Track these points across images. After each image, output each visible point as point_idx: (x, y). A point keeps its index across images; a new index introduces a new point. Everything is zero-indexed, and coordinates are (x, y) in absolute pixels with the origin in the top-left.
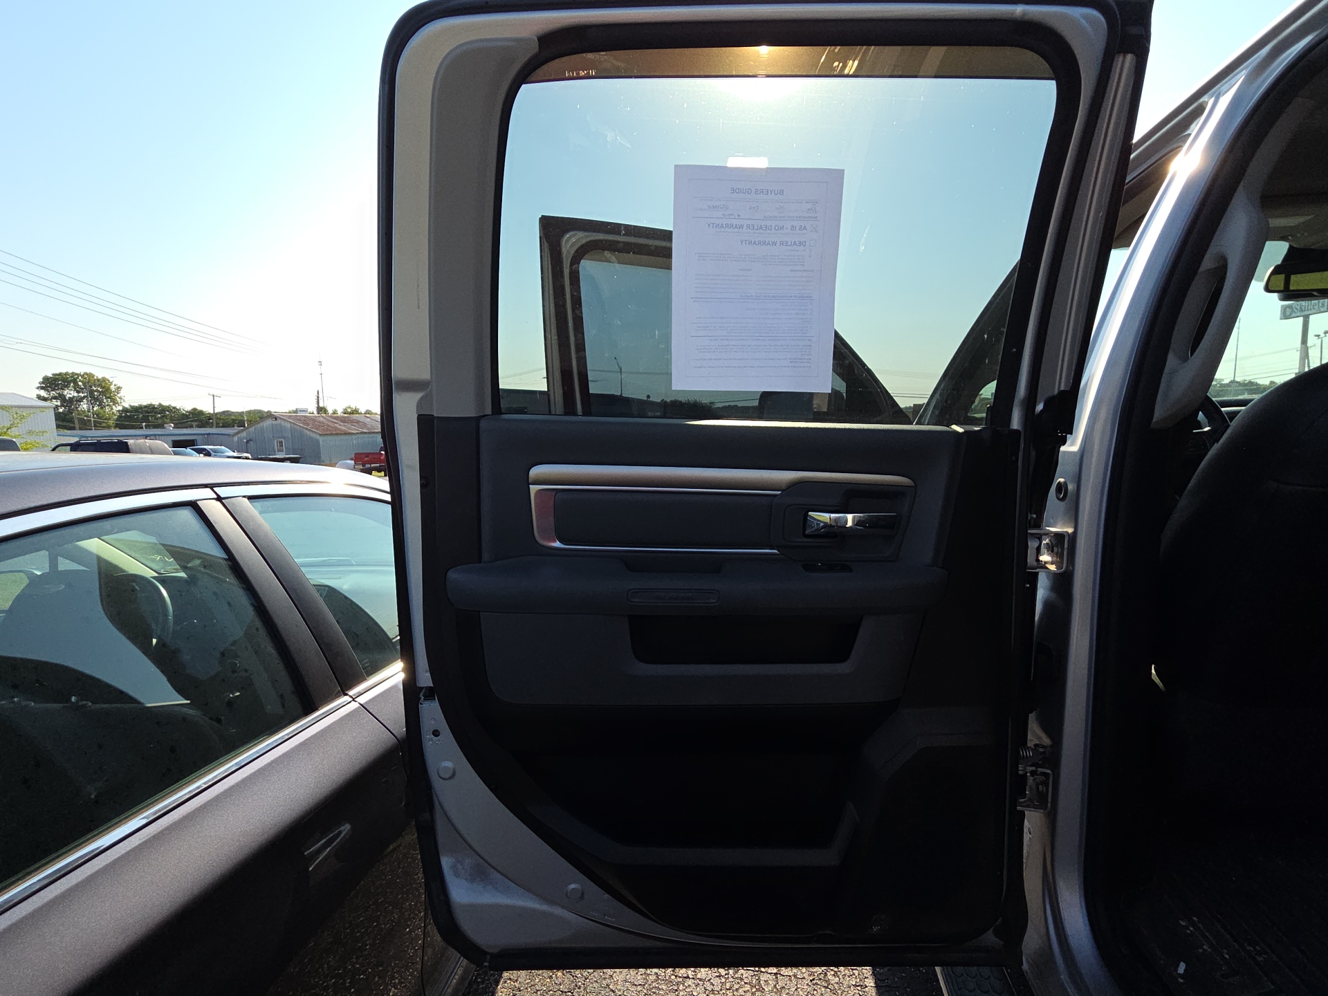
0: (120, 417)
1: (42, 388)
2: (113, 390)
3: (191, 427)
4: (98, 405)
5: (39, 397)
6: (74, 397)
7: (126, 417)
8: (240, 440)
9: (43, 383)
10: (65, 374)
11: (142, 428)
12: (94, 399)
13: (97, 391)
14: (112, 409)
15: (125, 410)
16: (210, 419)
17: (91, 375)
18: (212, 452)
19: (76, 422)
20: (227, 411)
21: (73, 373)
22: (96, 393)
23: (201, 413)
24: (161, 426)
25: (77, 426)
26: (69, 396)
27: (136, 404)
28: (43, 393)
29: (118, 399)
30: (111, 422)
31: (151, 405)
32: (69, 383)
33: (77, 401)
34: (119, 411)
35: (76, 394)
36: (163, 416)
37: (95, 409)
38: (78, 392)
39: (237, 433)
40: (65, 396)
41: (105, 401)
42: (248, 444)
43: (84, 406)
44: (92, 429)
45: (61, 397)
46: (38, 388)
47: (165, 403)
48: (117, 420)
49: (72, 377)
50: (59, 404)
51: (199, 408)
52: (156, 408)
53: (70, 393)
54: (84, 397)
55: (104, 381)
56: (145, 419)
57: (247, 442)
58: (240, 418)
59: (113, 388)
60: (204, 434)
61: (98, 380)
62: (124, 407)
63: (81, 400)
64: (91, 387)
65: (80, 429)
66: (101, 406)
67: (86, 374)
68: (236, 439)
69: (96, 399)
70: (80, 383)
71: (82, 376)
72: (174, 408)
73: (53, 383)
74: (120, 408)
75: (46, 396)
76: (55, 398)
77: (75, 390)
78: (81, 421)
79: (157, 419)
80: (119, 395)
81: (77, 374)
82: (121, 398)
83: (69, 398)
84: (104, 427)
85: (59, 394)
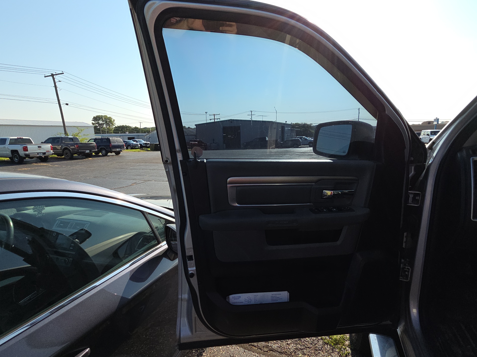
0: (115, 129)
1: (93, 120)
2: (113, 121)
3: (134, 133)
4: (109, 126)
5: (93, 123)
6: (102, 123)
7: (116, 129)
8: (147, 137)
9: (93, 119)
10: (99, 116)
11: (119, 133)
12: (107, 124)
13: (108, 121)
14: (112, 127)
15: (116, 127)
16: (139, 130)
17: (106, 116)
18: (138, 141)
19: (101, 131)
20: (146, 128)
21: (101, 115)
22: (108, 122)
23: (137, 128)
24: (125, 133)
25: (101, 132)
26: (100, 123)
27: (119, 125)
28: (93, 122)
29: (114, 124)
30: (112, 131)
31: (123, 125)
32: (100, 119)
33: (103, 124)
34: (114, 128)
35: (102, 122)
36: (127, 129)
37: (108, 127)
38: (103, 122)
39: (146, 135)
40: (99, 123)
41: (110, 124)
42: (149, 139)
43: (105, 126)
44: (106, 134)
45: (98, 123)
46: (92, 120)
47: (127, 125)
48: (114, 131)
49: (101, 117)
50: (98, 125)
51: (137, 127)
52: (125, 127)
53: (101, 122)
54: (104, 123)
55: (110, 118)
56: (122, 130)
57: (149, 138)
58: (149, 130)
59: (112, 120)
60: (137, 135)
61: (108, 117)
62: (115, 126)
63: (104, 124)
64: (106, 120)
65: (102, 133)
66: (110, 127)
67: (105, 116)
68: (146, 137)
69: (108, 124)
70: (103, 119)
71: (104, 116)
72: (130, 126)
73: (96, 119)
74: (115, 127)
75: (94, 123)
76: (97, 123)
77: (102, 121)
78: (102, 131)
79: (125, 130)
80: (114, 122)
81: (102, 116)
82: (115, 123)
83: (101, 123)
84: (110, 133)
85: (98, 122)
